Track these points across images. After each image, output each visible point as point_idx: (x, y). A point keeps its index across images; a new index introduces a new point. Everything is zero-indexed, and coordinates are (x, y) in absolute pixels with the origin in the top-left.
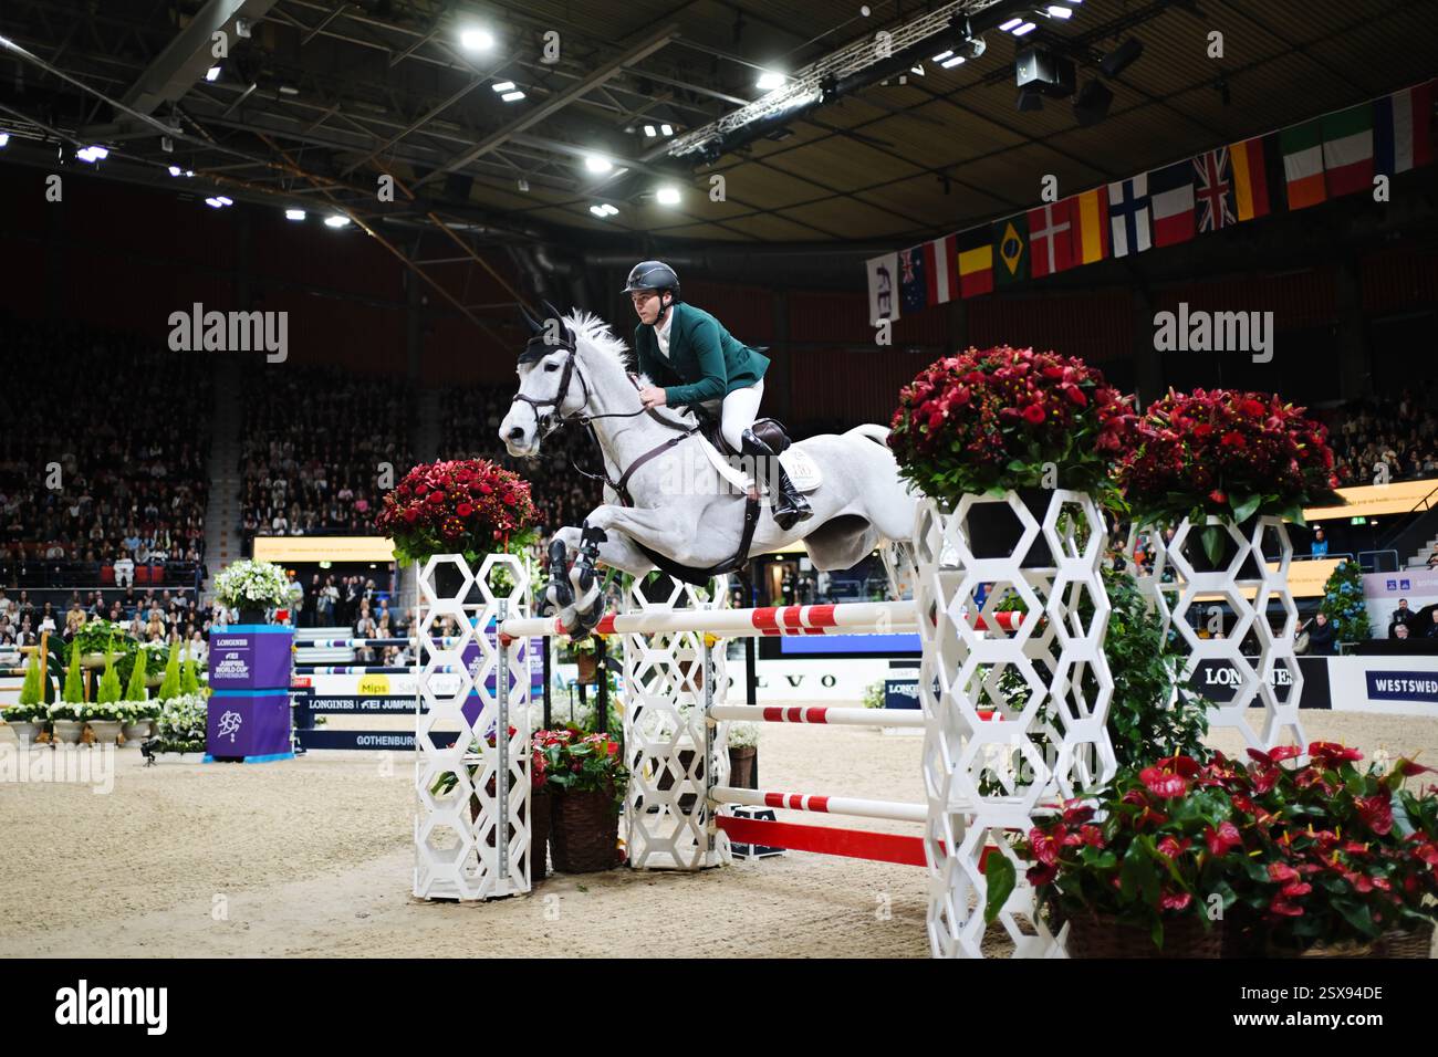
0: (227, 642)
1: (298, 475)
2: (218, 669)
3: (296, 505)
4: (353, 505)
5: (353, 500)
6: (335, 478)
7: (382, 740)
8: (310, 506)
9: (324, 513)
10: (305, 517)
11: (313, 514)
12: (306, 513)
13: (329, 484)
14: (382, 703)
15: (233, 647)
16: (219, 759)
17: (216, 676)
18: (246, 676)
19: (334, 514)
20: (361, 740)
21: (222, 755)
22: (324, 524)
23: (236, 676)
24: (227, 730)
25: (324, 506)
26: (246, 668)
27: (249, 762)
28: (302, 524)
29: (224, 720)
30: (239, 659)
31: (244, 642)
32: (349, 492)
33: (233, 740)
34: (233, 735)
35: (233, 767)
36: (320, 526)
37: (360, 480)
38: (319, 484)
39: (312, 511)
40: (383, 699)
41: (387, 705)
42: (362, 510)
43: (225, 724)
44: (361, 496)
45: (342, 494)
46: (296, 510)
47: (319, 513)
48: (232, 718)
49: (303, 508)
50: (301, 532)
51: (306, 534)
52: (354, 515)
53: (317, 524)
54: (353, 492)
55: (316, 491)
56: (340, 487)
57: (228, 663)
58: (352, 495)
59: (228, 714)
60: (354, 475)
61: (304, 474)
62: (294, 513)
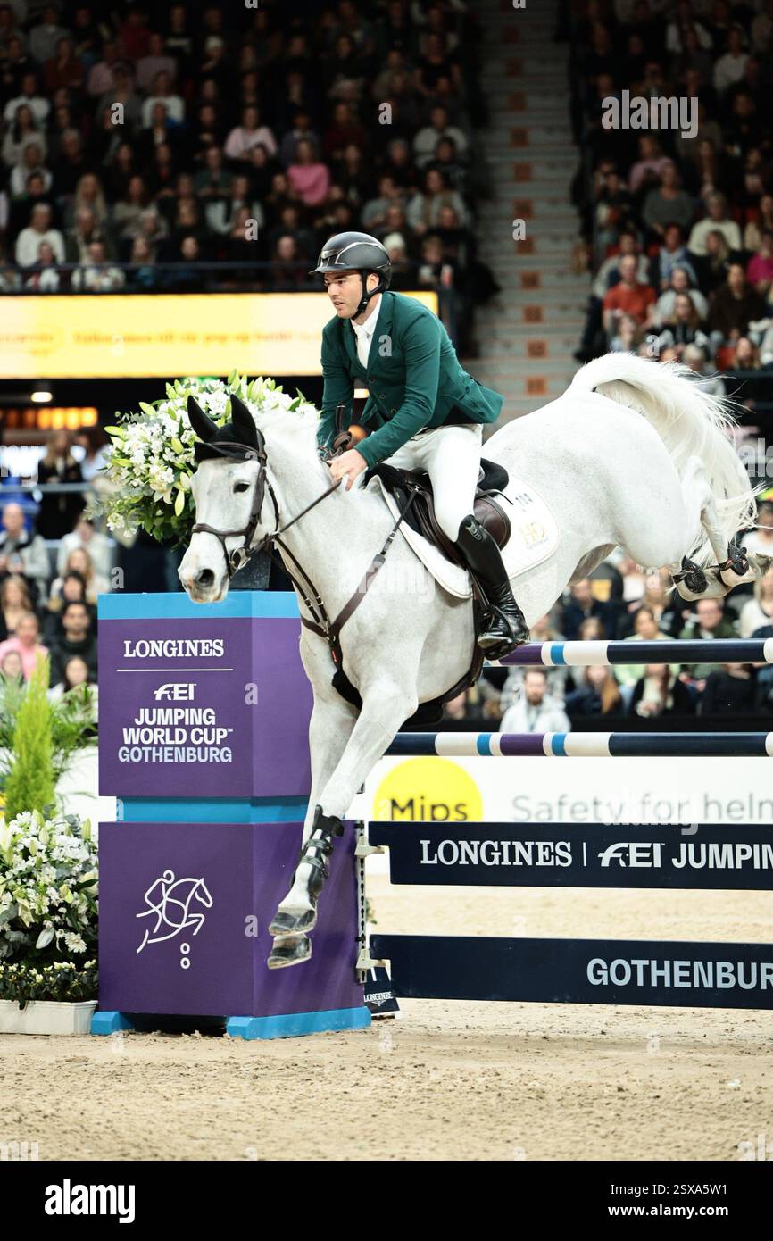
0: (157, 648)
1: (85, 76)
2: (130, 735)
3: (88, 182)
4: (279, 181)
5: (277, 165)
6: (209, 88)
7: (672, 974)
8: (136, 185)
9: (186, 213)
10: (124, 224)
11: (150, 213)
12: (123, 211)
13: (191, 110)
14: (670, 852)
15: (176, 662)
16: (140, 1023)
17: (125, 756)
18: (225, 756)
19: (216, 214)
20: (599, 973)
21: (154, 1009)
22: (189, 245)
23: (190, 756)
24: (165, 930)
25: (185, 184)
26: (220, 734)
27: (246, 1035)
28: (118, 250)
29: (156, 898)
30: (197, 704)
31: (213, 648)
32: (263, 136)
33: (185, 964)
34: (185, 948)
35: (192, 1049)
36: (178, 255)
37: (295, 93)
38: (161, 110)
39: (144, 204)
40: (670, 836)
41: (686, 857)
42: (312, 199)
43: (159, 910)
44: (304, 148)
45: (237, 143)
46: (91, 199)
47: (168, 210)
48: (180, 893)
49: (114, 192)
50: (115, 274)
51: (133, 285)
52: (289, 215)
53: (167, 249)
54: (278, 137)
55: (149, 134)
56: (229, 120)
57: (165, 716)
58: (271, 146)
59: (168, 880)
60: (273, 77)
61: (102, 76)
62: (84, 213)
